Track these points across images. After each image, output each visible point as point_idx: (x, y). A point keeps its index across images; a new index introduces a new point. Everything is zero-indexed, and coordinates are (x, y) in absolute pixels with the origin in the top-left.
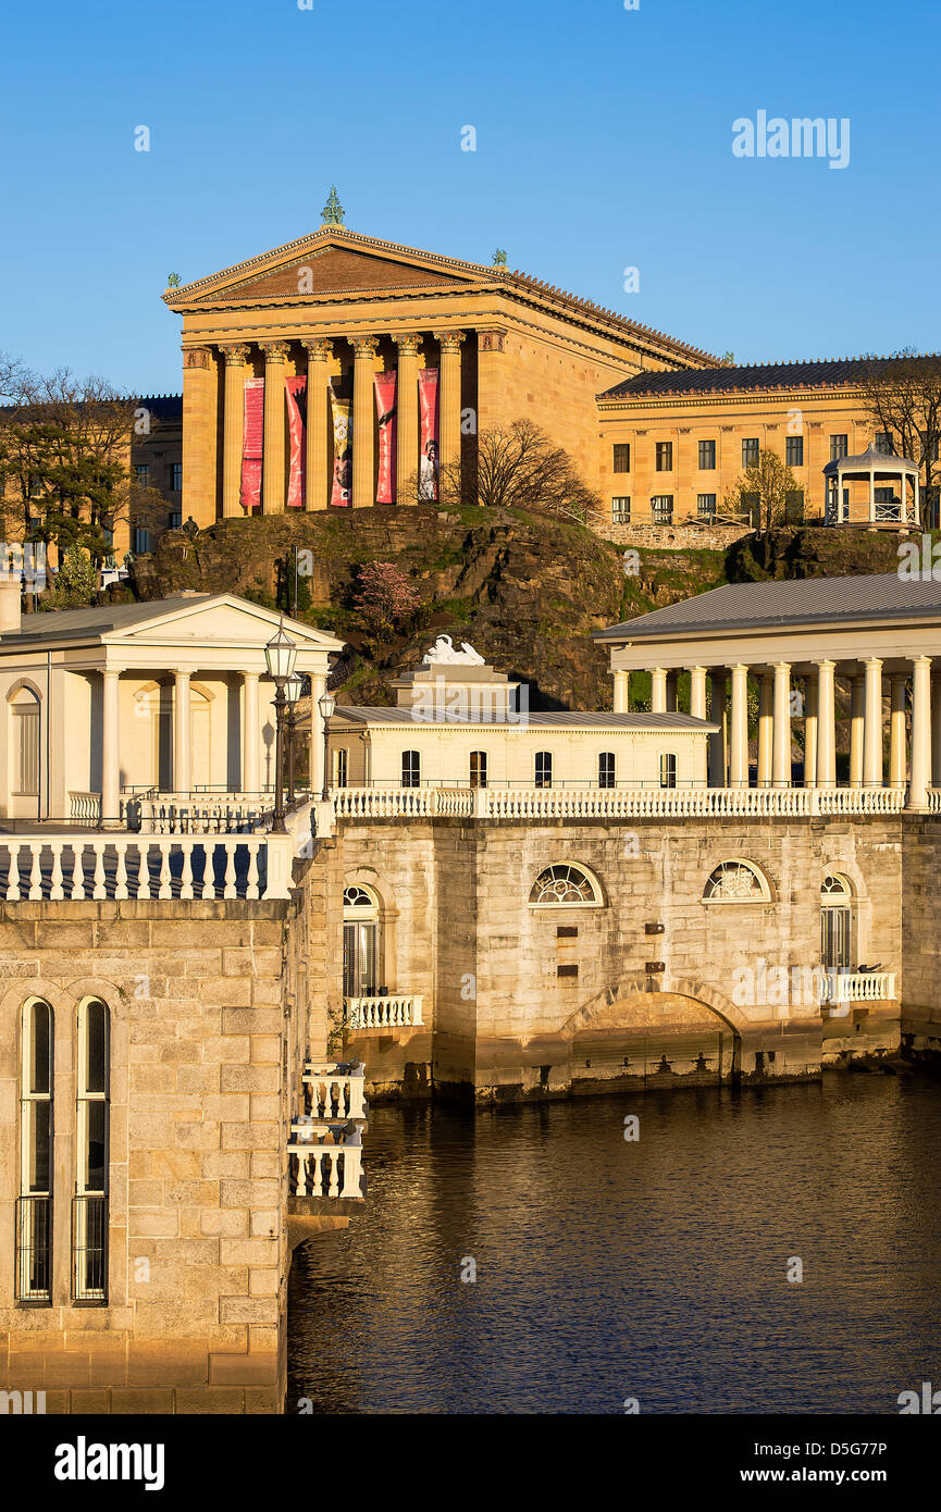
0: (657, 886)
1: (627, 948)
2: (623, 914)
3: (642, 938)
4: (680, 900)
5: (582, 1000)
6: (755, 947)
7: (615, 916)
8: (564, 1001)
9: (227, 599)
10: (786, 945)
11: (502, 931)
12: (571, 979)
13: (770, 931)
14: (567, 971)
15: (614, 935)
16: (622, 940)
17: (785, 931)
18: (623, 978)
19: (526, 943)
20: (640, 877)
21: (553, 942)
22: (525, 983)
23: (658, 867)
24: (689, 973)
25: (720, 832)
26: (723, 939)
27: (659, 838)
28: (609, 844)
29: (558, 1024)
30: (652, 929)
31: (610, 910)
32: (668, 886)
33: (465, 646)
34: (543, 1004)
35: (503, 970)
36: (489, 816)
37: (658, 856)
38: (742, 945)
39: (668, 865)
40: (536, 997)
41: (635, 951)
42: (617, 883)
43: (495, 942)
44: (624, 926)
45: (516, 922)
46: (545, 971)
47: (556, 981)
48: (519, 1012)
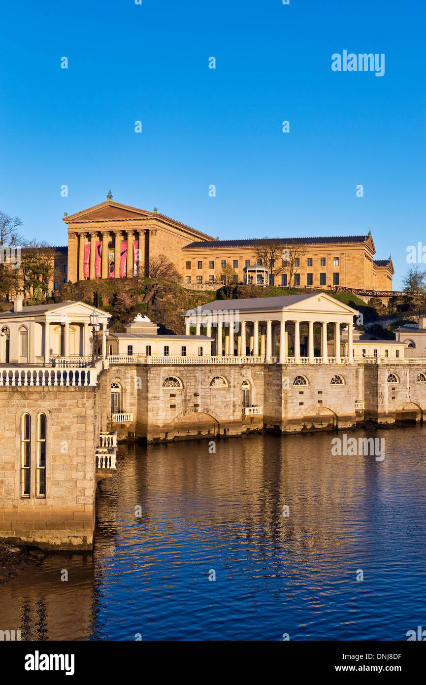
0: (197, 383)
1: (189, 400)
2: (188, 391)
3: (193, 397)
4: (203, 387)
5: (177, 414)
6: (224, 400)
7: (186, 391)
8: (172, 415)
9: (80, 303)
10: (232, 399)
11: (155, 395)
12: (174, 409)
13: (228, 396)
14: (173, 406)
15: (185, 397)
16: (188, 398)
17: (232, 396)
18: (188, 408)
19: (161, 398)
20: (193, 380)
21: (169, 398)
22: (161, 410)
23: (197, 378)
24: (206, 407)
25: (214, 368)
26: (215, 397)
27: (198, 370)
28: (184, 371)
29: (170, 421)
30: (196, 395)
31: (184, 390)
32: (200, 383)
33: (145, 316)
34: (166, 415)
35: (155, 406)
36: (151, 363)
37: (198, 375)
38: (220, 399)
39: (200, 377)
40: (164, 414)
41: (191, 401)
42: (186, 382)
43: (153, 398)
44: (188, 394)
45: (159, 393)
46: (167, 406)
47: (170, 409)
48: (160, 418)
